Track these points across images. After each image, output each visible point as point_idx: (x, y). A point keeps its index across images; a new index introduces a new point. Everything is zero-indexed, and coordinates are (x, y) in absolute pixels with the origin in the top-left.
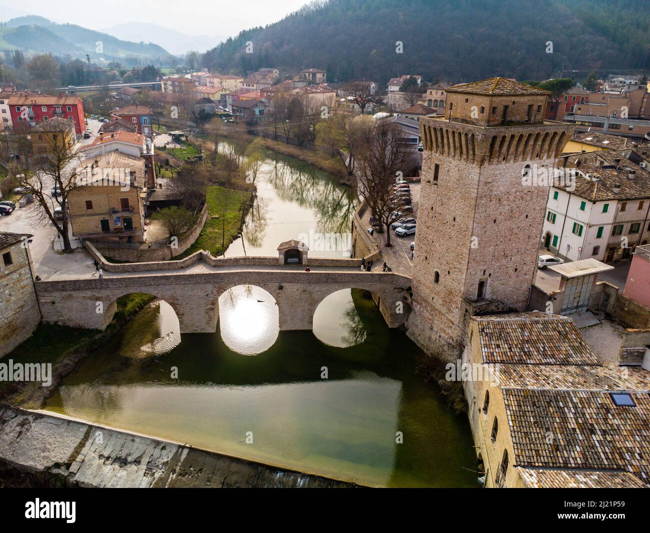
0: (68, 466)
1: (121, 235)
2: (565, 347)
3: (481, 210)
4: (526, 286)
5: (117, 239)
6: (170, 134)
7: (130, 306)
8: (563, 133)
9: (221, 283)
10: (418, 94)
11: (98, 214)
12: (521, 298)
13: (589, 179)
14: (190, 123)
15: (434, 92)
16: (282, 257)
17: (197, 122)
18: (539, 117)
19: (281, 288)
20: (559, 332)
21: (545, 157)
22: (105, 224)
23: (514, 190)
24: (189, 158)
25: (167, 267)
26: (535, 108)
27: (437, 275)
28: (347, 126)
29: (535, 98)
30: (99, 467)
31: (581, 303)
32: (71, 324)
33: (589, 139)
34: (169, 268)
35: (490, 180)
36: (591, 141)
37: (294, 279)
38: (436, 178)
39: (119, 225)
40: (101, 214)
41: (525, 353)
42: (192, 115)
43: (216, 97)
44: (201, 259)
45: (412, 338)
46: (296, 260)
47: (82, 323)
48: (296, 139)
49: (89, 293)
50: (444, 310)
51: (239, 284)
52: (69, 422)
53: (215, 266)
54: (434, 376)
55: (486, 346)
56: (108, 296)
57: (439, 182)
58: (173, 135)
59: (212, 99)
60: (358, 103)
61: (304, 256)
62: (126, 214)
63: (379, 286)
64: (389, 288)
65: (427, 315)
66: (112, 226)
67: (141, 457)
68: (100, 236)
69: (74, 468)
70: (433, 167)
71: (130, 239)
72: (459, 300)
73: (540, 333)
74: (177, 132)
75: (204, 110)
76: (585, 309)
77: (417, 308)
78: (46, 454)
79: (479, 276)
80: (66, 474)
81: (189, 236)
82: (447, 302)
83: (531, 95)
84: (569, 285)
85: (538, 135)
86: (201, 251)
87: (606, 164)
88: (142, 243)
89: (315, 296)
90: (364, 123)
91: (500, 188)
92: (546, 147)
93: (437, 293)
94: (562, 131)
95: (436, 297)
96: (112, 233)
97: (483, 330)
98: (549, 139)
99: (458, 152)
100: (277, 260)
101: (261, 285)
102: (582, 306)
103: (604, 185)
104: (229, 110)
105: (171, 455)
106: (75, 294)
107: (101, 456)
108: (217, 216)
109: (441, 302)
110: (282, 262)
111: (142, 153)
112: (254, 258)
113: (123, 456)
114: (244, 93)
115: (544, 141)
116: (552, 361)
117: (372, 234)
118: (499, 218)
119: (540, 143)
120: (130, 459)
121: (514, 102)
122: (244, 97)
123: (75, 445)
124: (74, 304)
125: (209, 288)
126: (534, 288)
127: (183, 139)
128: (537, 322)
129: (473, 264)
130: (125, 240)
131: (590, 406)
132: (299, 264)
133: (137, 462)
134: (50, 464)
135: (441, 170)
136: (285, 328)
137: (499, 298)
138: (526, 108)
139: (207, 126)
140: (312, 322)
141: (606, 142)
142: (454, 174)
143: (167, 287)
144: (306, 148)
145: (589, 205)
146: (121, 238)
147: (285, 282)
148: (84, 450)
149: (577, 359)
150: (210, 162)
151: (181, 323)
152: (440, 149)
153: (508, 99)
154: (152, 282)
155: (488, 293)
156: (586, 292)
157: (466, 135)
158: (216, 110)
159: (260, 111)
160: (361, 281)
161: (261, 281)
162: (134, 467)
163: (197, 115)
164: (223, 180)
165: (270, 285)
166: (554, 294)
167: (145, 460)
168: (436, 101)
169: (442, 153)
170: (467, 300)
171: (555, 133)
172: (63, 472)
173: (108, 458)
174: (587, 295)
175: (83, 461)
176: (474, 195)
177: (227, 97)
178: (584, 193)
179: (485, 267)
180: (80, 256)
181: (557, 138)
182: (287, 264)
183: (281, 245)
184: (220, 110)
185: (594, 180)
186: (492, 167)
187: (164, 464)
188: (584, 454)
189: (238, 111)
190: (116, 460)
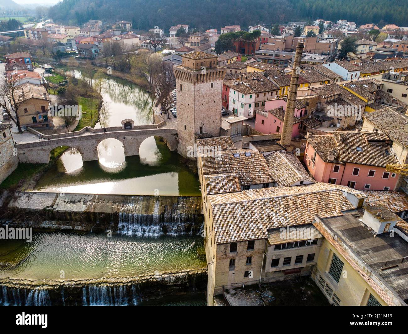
0: (52, 206)
1: (43, 124)
2: (226, 145)
3: (197, 100)
4: (218, 128)
5: (42, 126)
6: (43, 68)
7: (56, 154)
8: (223, 71)
9: (98, 138)
10: (186, 38)
11: (30, 115)
12: (217, 133)
13: (246, 85)
14: (52, 59)
15: (193, 37)
16: (123, 126)
17: (56, 59)
18: (214, 66)
19: (124, 138)
21: (218, 80)
22: (34, 119)
23: (208, 93)
24: (60, 82)
25: (72, 135)
26: (213, 62)
27: (185, 126)
28: (147, 61)
29: (212, 59)
30: (65, 205)
31: (238, 133)
32: (33, 162)
33: (256, 65)
34: (74, 134)
35: (198, 90)
36: (257, 66)
37: (130, 134)
38: (181, 90)
39: (41, 119)
40: (32, 115)
42: (52, 54)
43: (65, 41)
44: (87, 130)
45: (180, 154)
46: (130, 127)
47: (38, 161)
48: (119, 67)
49: (40, 148)
50: (189, 140)
51: (107, 138)
52: (48, 193)
53: (94, 132)
54: (187, 164)
56: (49, 148)
57: (182, 91)
58: (46, 69)
59: (62, 42)
60: (152, 45)
61: (133, 125)
62: (44, 114)
63: (165, 134)
64: (169, 134)
65: (184, 143)
66: (38, 120)
67: (80, 200)
68: (33, 125)
69: (55, 206)
70: (180, 86)
71: (47, 125)
72: (193, 134)
74: (46, 66)
75: (59, 51)
76: (241, 134)
77: (180, 141)
78: (42, 204)
79: (199, 125)
80: (52, 209)
81: (75, 122)
82: (190, 136)
83: (210, 58)
84: (233, 126)
85: (214, 72)
86: (86, 127)
87: (255, 78)
88: (54, 127)
89: (139, 140)
90: (156, 58)
91: (203, 92)
92: (218, 76)
93: (186, 134)
94: (222, 71)
95: (186, 135)
96: (39, 123)
97: (199, 142)
98: (218, 74)
99: (187, 80)
100: (121, 127)
101: (116, 137)
102: (239, 134)
103: (251, 87)
104: (75, 49)
105: (92, 198)
106: (33, 148)
107: (64, 202)
108: (85, 112)
109: (188, 137)
110: (124, 128)
111: (41, 83)
112: (111, 128)
113: (73, 200)
114: (82, 39)
115: (216, 74)
117: (161, 114)
118: (204, 103)
119: (215, 75)
120: (76, 201)
121: (204, 61)
122: (83, 41)
123: (53, 200)
124: (33, 153)
125: (94, 141)
126: (221, 128)
127: (53, 71)
128: (218, 138)
129: (196, 121)
130: (45, 126)
131: (227, 158)
132: (131, 128)
133: (79, 201)
134: (45, 207)
135: (182, 87)
136: (128, 155)
137: (208, 133)
138: (209, 63)
139: (63, 61)
140: (139, 152)
141: (262, 67)
142: (187, 88)
143: (75, 142)
144: (126, 72)
145: (244, 95)
146: (43, 125)
147: (126, 136)
148: (57, 201)
149: (230, 148)
150: (71, 83)
151: (83, 157)
152: (181, 78)
153: (202, 60)
154: (68, 140)
155: (204, 131)
156: (240, 128)
157: (188, 74)
158: (67, 50)
159: (95, 51)
160: (157, 133)
161: (116, 136)
162: (79, 203)
163: (55, 54)
164: (83, 94)
165: (120, 137)
166: (228, 129)
167: (82, 201)
168: (195, 42)
169: (182, 80)
170: (196, 134)
171: (220, 72)
172: (50, 208)
173: (67, 202)
174: (241, 130)
175: (58, 204)
176: (193, 95)
177: (72, 41)
178: (243, 91)
179: (201, 122)
180: (28, 134)
181: (221, 73)
182: (126, 129)
183: (122, 121)
184: (69, 50)
185: (248, 85)
186: (199, 85)
187: (90, 200)
189: (81, 51)
190: (71, 202)
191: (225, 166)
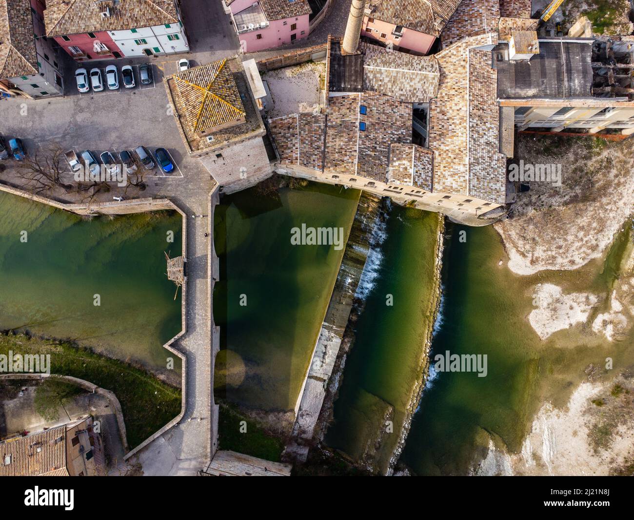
0: (324, 380)
2: (315, 126)
20: (306, 124)
22: (89, 456)
30: (327, 365)
41: (318, 148)
55: (314, 167)
66: (90, 449)
69: (325, 377)
73: (306, 135)
80: (327, 381)
97: (305, 164)
105: (325, 331)
107: (322, 366)
113: (322, 355)
116: (322, 138)
120: (324, 351)
123: (315, 381)
131: (365, 142)
133: (326, 347)
134: (323, 390)
148: (319, 376)
162: (328, 347)
167: (326, 343)
172: (326, 383)
173: (323, 362)
175: (324, 374)
188: (384, 156)
190: (324, 358)
191: (378, 151)
